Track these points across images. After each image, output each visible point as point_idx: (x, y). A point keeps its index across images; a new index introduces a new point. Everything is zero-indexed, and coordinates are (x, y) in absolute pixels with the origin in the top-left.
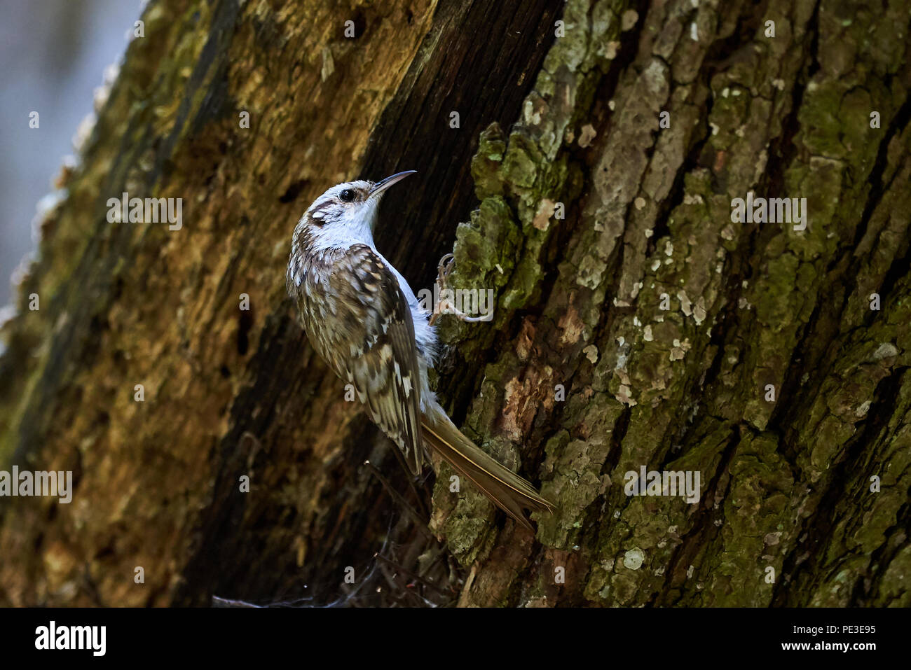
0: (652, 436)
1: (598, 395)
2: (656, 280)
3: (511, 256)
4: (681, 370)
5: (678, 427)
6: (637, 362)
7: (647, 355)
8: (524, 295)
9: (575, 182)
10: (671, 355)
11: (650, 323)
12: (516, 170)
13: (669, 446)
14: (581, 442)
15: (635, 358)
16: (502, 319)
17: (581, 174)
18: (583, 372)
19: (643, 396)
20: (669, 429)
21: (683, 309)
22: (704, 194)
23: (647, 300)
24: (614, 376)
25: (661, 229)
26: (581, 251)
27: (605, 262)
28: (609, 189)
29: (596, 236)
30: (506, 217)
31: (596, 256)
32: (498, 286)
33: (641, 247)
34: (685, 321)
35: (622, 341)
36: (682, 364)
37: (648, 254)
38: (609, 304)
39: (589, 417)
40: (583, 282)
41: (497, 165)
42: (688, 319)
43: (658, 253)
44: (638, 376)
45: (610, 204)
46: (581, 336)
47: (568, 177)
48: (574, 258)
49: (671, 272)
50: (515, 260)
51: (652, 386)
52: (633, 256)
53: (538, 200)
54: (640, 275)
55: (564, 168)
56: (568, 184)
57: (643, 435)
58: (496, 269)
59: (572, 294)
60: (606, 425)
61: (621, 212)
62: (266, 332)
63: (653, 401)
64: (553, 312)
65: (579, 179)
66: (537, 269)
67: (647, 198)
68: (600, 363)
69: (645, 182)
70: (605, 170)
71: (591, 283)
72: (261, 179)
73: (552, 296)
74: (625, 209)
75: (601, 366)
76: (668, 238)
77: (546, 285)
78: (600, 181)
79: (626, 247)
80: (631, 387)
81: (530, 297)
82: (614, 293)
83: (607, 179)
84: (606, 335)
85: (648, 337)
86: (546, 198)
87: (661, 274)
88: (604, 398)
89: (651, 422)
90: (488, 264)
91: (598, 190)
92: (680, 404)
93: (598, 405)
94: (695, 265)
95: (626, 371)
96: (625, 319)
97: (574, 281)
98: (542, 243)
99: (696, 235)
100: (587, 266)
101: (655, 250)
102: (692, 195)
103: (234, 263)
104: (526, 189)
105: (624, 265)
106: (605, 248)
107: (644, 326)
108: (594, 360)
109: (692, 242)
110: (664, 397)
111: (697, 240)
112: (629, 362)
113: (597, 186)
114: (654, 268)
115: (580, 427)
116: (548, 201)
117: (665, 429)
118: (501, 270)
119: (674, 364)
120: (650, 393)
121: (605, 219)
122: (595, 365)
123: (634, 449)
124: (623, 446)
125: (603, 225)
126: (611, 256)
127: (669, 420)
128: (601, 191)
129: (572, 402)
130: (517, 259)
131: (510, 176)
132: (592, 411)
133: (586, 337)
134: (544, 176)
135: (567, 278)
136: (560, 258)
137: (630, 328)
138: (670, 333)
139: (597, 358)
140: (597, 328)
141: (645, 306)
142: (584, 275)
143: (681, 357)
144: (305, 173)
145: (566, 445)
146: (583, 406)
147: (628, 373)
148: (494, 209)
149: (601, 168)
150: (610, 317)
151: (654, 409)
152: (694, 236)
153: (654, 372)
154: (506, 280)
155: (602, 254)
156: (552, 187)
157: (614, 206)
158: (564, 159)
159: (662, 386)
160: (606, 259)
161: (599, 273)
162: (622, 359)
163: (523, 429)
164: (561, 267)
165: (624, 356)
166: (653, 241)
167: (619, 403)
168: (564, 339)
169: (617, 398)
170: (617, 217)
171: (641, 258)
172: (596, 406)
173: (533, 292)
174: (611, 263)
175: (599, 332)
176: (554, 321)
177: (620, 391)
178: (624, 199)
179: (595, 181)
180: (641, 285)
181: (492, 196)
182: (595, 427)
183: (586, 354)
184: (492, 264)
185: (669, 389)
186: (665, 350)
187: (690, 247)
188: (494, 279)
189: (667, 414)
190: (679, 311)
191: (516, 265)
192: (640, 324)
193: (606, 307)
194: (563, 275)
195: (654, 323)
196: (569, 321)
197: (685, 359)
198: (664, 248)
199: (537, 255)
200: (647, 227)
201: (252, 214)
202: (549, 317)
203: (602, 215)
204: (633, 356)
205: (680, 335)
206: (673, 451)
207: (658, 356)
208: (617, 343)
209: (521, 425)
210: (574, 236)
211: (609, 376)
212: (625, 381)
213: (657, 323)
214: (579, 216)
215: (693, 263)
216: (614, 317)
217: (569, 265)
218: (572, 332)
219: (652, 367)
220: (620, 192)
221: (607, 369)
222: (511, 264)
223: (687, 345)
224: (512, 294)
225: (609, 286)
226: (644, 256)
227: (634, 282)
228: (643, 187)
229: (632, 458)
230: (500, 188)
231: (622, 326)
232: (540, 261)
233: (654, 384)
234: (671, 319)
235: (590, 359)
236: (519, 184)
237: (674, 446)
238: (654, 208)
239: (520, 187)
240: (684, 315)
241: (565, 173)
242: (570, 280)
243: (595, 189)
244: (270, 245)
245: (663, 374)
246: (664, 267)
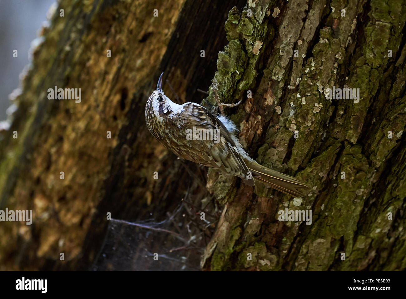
0: (305, 146)
1: (281, 128)
2: (307, 77)
3: (242, 66)
4: (318, 117)
5: (317, 143)
6: (299, 114)
7: (303, 110)
8: (248, 84)
9: (271, 33)
10: (314, 110)
11: (304, 96)
12: (245, 28)
13: (313, 151)
14: (274, 149)
15: (298, 111)
16: (239, 94)
17: (274, 29)
18: (275, 118)
19: (301, 128)
20: (313, 144)
21: (319, 90)
22: (328, 38)
23: (303, 86)
24: (289, 120)
25: (309, 54)
26: (274, 64)
27: (284, 69)
28: (286, 36)
29: (280, 57)
30: (240, 49)
31: (280, 66)
32: (237, 80)
33: (301, 62)
34: (320, 95)
35: (292, 104)
36: (319, 114)
37: (304, 65)
38: (286, 87)
39: (277, 138)
40: (274, 78)
41: (236, 25)
42: (322, 94)
43: (308, 65)
44: (299, 119)
45: (287, 43)
46: (274, 102)
47: (268, 30)
48: (271, 67)
49: (314, 73)
50: (244, 67)
51: (305, 124)
52: (297, 66)
53: (254, 41)
54: (300, 75)
55: (266, 27)
56: (268, 34)
57: (301, 146)
58: (236, 72)
59: (270, 83)
60: (285, 142)
61: (291, 46)
62: (133, 101)
63: (306, 131)
64: (261, 91)
65: (273, 31)
66: (254, 72)
67: (303, 40)
68: (282, 114)
69: (302, 33)
70: (284, 28)
71: (278, 78)
72: (131, 32)
73: (261, 84)
74: (293, 45)
75: (283, 116)
76: (313, 58)
77: (258, 79)
78: (282, 33)
79: (293, 62)
80: (296, 124)
81: (251, 84)
82: (288, 83)
83: (285, 32)
84: (285, 101)
85: (304, 102)
86: (258, 40)
87: (309, 74)
88: (284, 129)
89: (305, 140)
90: (232, 70)
91: (281, 37)
92: (318, 132)
93: (282, 133)
94: (325, 70)
95: (294, 117)
96: (293, 94)
97: (270, 77)
98: (256, 60)
99: (325, 56)
100: (276, 71)
101: (307, 63)
102: (323, 39)
103: (119, 69)
104: (249, 36)
105: (293, 70)
106: (284, 63)
107: (302, 97)
108: (279, 112)
109: (323, 60)
110: (311, 129)
111: (325, 59)
112: (295, 113)
113: (280, 35)
114: (306, 72)
115: (273, 142)
116: (259, 41)
117: (311, 143)
118: (238, 72)
119: (315, 114)
120: (304, 127)
121: (284, 50)
122: (280, 115)
123: (298, 152)
124: (292, 151)
125: (283, 52)
126: (287, 66)
127: (313, 139)
128: (282, 37)
129: (270, 131)
130: (245, 67)
131: (242, 30)
132: (279, 135)
133: (276, 102)
134: (257, 30)
135: (267, 76)
136: (264, 67)
137: (296, 98)
138: (313, 100)
139: (281, 112)
140: (281, 98)
141: (302, 89)
142: (275, 74)
143: (318, 111)
144: (151, 29)
145: (267, 151)
146: (275, 133)
147: (295, 118)
148: (235, 45)
149: (282, 27)
150: (287, 93)
151: (306, 134)
152: (324, 57)
153: (306, 118)
154: (240, 77)
155: (283, 65)
156: (260, 35)
157: (288, 44)
158: (266, 23)
159: (310, 124)
160: (285, 68)
161: (282, 74)
162: (292, 112)
163: (248, 143)
164: (265, 71)
165: (293, 111)
166: (306, 59)
167: (291, 132)
168: (266, 103)
169: (290, 129)
170: (290, 49)
171: (300, 67)
172: (281, 133)
173: (252, 82)
174: (287, 69)
175: (282, 100)
176: (262, 95)
177: (291, 126)
178: (293, 41)
179: (280, 32)
180: (300, 79)
181: (234, 39)
182: (280, 142)
183: (276, 110)
184: (234, 69)
185: (313, 125)
186: (311, 108)
187: (322, 62)
188: (235, 76)
189: (312, 137)
190: (318, 90)
191: (245, 70)
192: (300, 97)
193: (285, 89)
194: (266, 75)
195: (306, 96)
196: (268, 95)
197: (320, 112)
198: (311, 62)
199: (254, 66)
200: (303, 53)
201: (127, 48)
202: (260, 93)
203: (283, 48)
204: (297, 111)
205: (318, 101)
206: (315, 153)
207: (308, 111)
208: (290, 105)
209: (247, 141)
210: (270, 57)
211: (287, 120)
212: (294, 122)
213: (308, 96)
214: (273, 48)
215: (324, 69)
216: (289, 93)
217: (268, 70)
218: (270, 100)
219: (305, 115)
220: (291, 37)
221: (286, 116)
222: (242, 70)
223: (321, 106)
224: (243, 83)
225: (286, 79)
226: (302, 66)
227: (297, 78)
228: (301, 35)
229: (297, 156)
230: (238, 36)
231: (292, 97)
232: (255, 68)
233: (306, 123)
234: (314, 94)
235: (278, 112)
236: (246, 34)
237: (315, 151)
238: (306, 45)
239: (246, 35)
240: (320, 92)
241: (266, 29)
242: (269, 77)
243: (280, 36)
244: (135, 61)
245: (310, 119)
246: (311, 71)
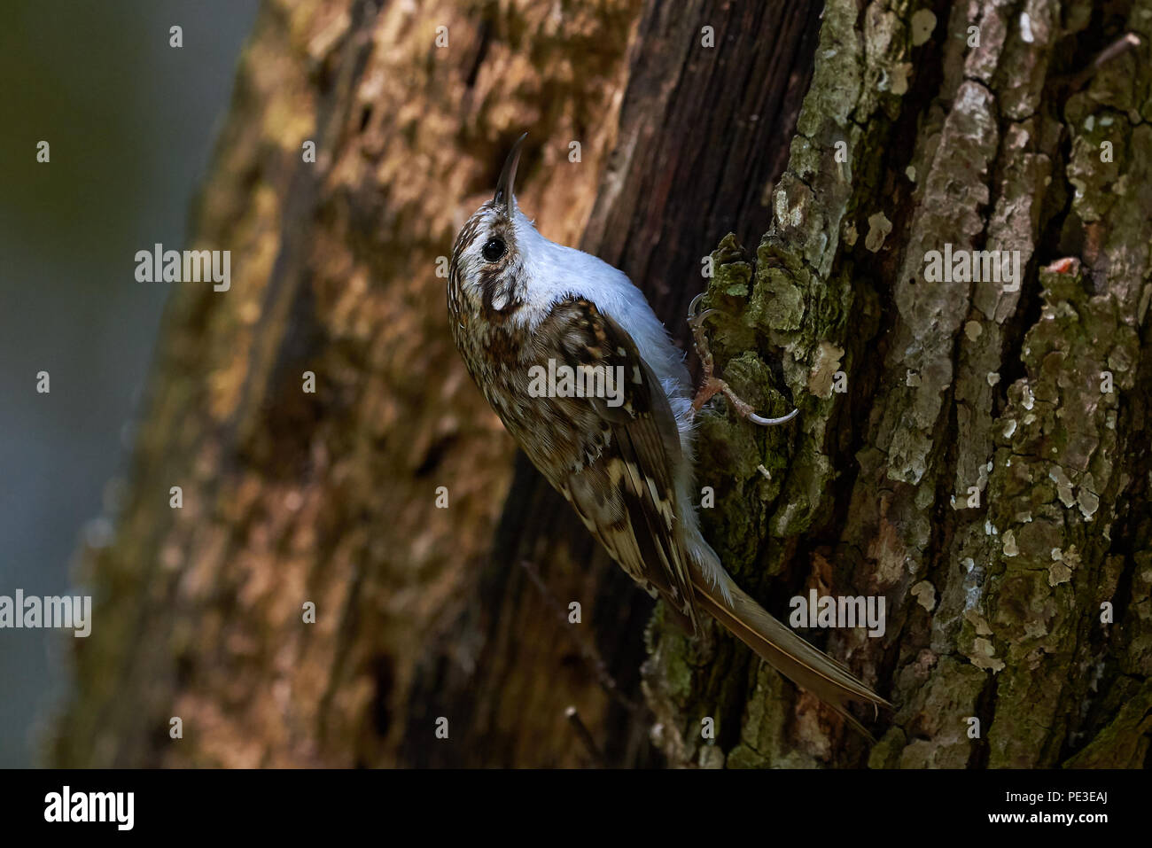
0: (1034, 718)
1: (942, 658)
2: (1012, 453)
3: (780, 450)
4: (1068, 600)
5: (1075, 701)
6: (997, 595)
7: (1012, 580)
8: (808, 509)
9: (867, 311)
10: (1051, 577)
11: (1011, 527)
12: (773, 304)
13: (1063, 733)
14: (924, 743)
15: (994, 587)
16: (778, 557)
17: (876, 295)
18: (916, 629)
19: (1013, 650)
20: (1060, 706)
21: (1060, 498)
22: (1073, 298)
23: (1002, 488)
24: (965, 624)
25: (1012, 369)
26: (890, 425)
27: (929, 437)
28: (922, 312)
29: (910, 397)
30: (765, 383)
31: (913, 430)
32: (766, 502)
33: (984, 402)
34: (1066, 517)
35: (970, 565)
36: (1069, 588)
37: (996, 413)
38: (944, 510)
39: (931, 700)
40: (897, 476)
41: (743, 302)
42: (1071, 512)
43: (1012, 409)
44: (1002, 617)
45: (926, 338)
46: (906, 567)
47: (856, 299)
48: (880, 439)
49: (1035, 436)
50: (787, 452)
51: (1025, 633)
52: (973, 422)
53: (813, 347)
54: (987, 451)
55: (847, 288)
56: (856, 311)
57: (1021, 718)
58: (759, 473)
59: (884, 498)
60: (962, 711)
61: (945, 348)
62: (416, 690)
63: (1031, 658)
64: (857, 534)
65: (873, 304)
66: (823, 464)
67: (984, 320)
68: (940, 608)
69: (978, 294)
70: (913, 281)
71: (911, 474)
72: (380, 444)
73: (852, 507)
74: (951, 343)
75: (942, 612)
76: (1025, 381)
77: (840, 490)
78: (906, 302)
79: (960, 407)
80: (990, 638)
81: (817, 511)
82: (949, 490)
83: (917, 296)
84: (945, 561)
85: (1011, 551)
86: (823, 342)
87: (1019, 442)
88: (953, 662)
89: (1030, 696)
90: (744, 469)
91: (905, 317)
92: (1072, 662)
93: (945, 677)
94: (1073, 420)
95: (982, 612)
96: (972, 529)
97: (883, 478)
98: (827, 418)
99: (1068, 369)
100: (902, 448)
101: (1007, 404)
102: (1055, 302)
103: (355, 590)
104: (793, 333)
105: (960, 439)
106: (925, 415)
107: (1002, 532)
108: (929, 605)
109: (1064, 383)
110: (1047, 651)
111: (1071, 378)
112: (985, 595)
113: (902, 310)
114: (1008, 435)
115: (920, 719)
116: (828, 345)
117: (1054, 704)
118: (767, 473)
119: (1057, 590)
120: (1023, 645)
121: (921, 364)
122: (933, 612)
123: (1009, 745)
124: (991, 742)
125: (918, 373)
126: (937, 424)
127: (1060, 687)
128: (910, 318)
129: (902, 679)
130: (791, 451)
131: (763, 315)
132: (937, 689)
133: (913, 569)
134: (817, 306)
135: (872, 474)
136: (858, 443)
137: (981, 541)
138: (1044, 538)
139: (934, 601)
140: (930, 551)
141: (999, 499)
142: (898, 464)
143: (1066, 579)
145: (901, 753)
146: (920, 684)
147: (986, 613)
148: (745, 374)
149: (905, 279)
150: (948, 530)
151: (1034, 672)
152: (1066, 372)
153: (1026, 608)
154: (776, 490)
155: (922, 424)
156: (831, 322)
157: (932, 341)
158: (846, 276)
159: (1042, 631)
160: (929, 432)
161: (922, 457)
162: (973, 593)
163: (831, 736)
164: (861, 456)
165: (975, 587)
166: (1001, 391)
167: (977, 670)
168: (879, 577)
169: (974, 661)
170: (939, 357)
171: (985, 423)
172: (941, 679)
173: (822, 503)
174: (940, 438)
175: (932, 557)
176: (861, 550)
177: (976, 647)
178: (947, 327)
179: (898, 302)
180: (990, 466)
181: (741, 355)
182: (943, 715)
183: (916, 597)
184: (751, 466)
185: (1053, 634)
186: (1040, 570)
187: (1060, 390)
188: (758, 492)
189: (1054, 679)
190: (1056, 500)
191: (789, 463)
192: (995, 532)
193: (941, 515)
194: (865, 470)
195: (1017, 526)
196: (884, 547)
197: (1072, 581)
198: (1020, 398)
199: (822, 439)
200: (989, 369)
201: (375, 502)
202: (852, 544)
203: (916, 356)
204: (989, 585)
205: (1061, 540)
206: (1071, 744)
207: (1029, 580)
208: (963, 569)
209: (828, 730)
210: (876, 402)
211: (956, 628)
212: (983, 629)
213: (1023, 524)
214: (881, 369)
215: (1069, 418)
216: (954, 530)
217: (873, 450)
218: (890, 563)
219: (1022, 600)
220: (939, 314)
221: (953, 615)
222: (781, 462)
223: (1073, 556)
224: (788, 511)
225: (940, 476)
226: (990, 418)
227: (978, 464)
228: (975, 300)
229: (1008, 759)
230: (751, 342)
231: (968, 541)
232: (828, 450)
233: (1027, 628)
234: (1043, 516)
235: (924, 604)
236: (779, 327)
237: (1074, 735)
238: (997, 337)
239: (782, 332)
240: (1063, 507)
241: (849, 296)
242: (877, 476)
243: (900, 318)
244: (405, 546)
245: (1041, 610)
246: (1023, 430)
